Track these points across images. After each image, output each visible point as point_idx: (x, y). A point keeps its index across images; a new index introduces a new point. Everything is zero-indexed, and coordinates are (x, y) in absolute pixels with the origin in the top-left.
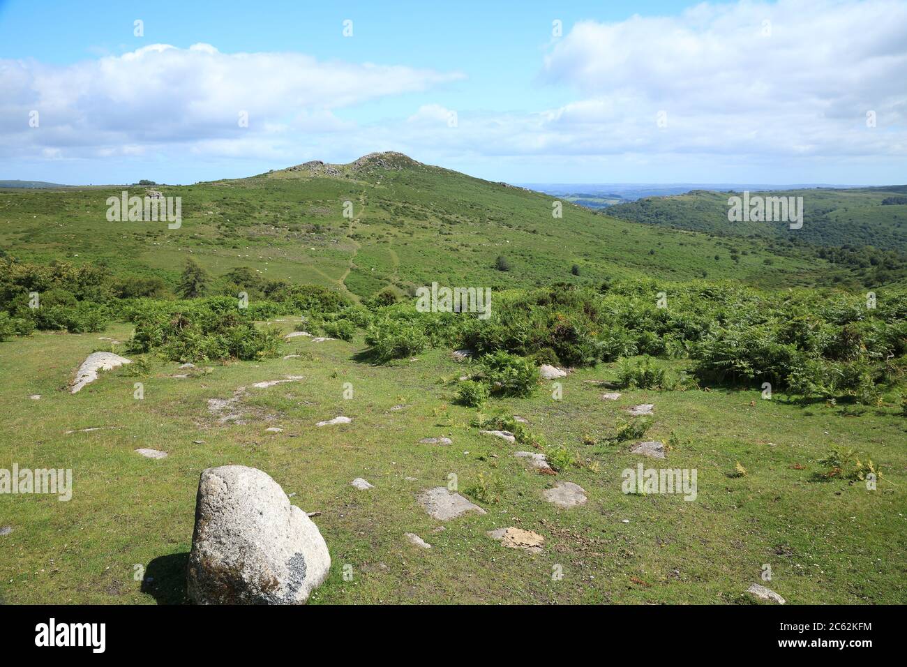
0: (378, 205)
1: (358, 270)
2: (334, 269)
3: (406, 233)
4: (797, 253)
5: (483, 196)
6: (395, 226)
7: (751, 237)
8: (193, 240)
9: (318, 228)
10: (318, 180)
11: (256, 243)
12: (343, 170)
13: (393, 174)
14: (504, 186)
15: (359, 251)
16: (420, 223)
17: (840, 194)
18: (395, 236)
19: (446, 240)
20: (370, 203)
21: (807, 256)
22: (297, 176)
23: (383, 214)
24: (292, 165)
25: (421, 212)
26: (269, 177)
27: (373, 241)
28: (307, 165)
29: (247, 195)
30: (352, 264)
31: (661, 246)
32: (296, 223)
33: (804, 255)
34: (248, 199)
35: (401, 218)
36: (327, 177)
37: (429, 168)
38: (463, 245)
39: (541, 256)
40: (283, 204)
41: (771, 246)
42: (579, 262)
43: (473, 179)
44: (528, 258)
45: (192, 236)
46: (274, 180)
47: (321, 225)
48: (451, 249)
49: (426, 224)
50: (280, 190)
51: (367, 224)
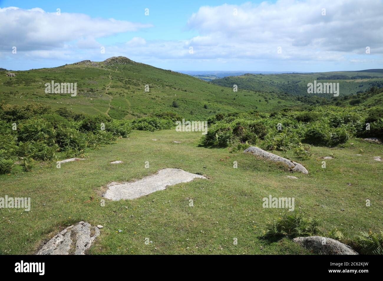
0: (118, 79)
1: (113, 108)
2: (103, 108)
3: (131, 92)
4: (289, 99)
5: (162, 76)
6: (126, 89)
7: (271, 92)
8: (34, 96)
9: (92, 89)
10: (89, 69)
11: (65, 97)
12: (100, 64)
13: (122, 66)
14: (171, 71)
15: (112, 100)
16: (137, 87)
17: (302, 75)
18: (127, 93)
19: (149, 95)
20: (114, 79)
21: (293, 100)
22: (79, 67)
23: (120, 84)
24: (76, 62)
25: (136, 83)
26: (66, 67)
27: (118, 95)
28: (83, 62)
29: (57, 75)
30: (110, 106)
31: (237, 97)
32: (82, 88)
33: (292, 100)
34: (57, 77)
35: (128, 85)
36: (92, 67)
37: (138, 64)
38: (157, 97)
39: (190, 101)
40: (74, 79)
41: (279, 96)
42: (206, 103)
43: (157, 68)
44: (185, 102)
45: (33, 94)
46: (68, 68)
47: (93, 89)
48: (152, 98)
49: (139, 88)
50: (72, 73)
51: (114, 88)
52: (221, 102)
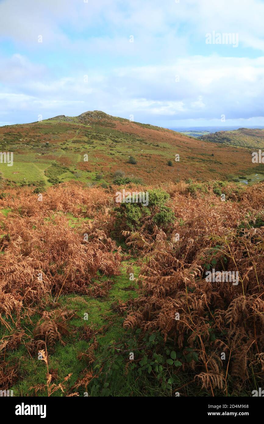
0: (84, 134)
6: (88, 143)
10: (60, 124)
12: (73, 119)
13: (96, 121)
14: (149, 126)
16: (102, 142)
22: (51, 122)
24: (51, 118)
25: (103, 137)
27: (73, 151)
28: (57, 117)
30: (55, 162)
32: (39, 143)
35: (93, 140)
36: (65, 122)
37: (114, 118)
40: (37, 134)
49: (105, 142)
50: (39, 128)
51: (75, 143)
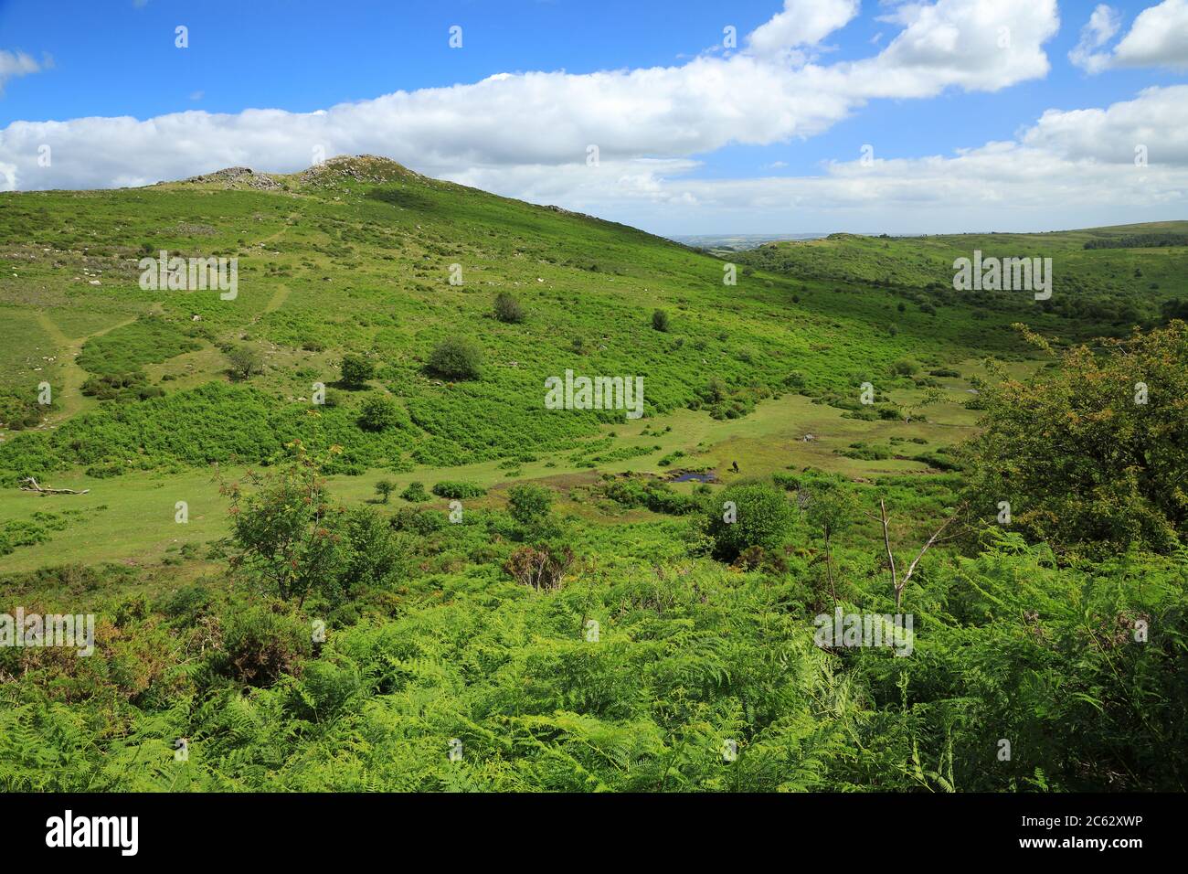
13: (367, 188)
14: (555, 210)
25: (394, 237)
39: (597, 301)
42: (668, 310)
52: (735, 309)
